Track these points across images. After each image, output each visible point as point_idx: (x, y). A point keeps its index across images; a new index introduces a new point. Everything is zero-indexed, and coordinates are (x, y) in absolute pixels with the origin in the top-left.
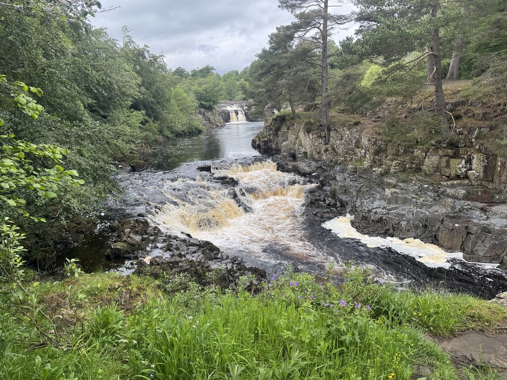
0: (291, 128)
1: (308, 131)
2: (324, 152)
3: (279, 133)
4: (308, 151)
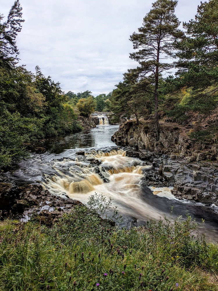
0: (136, 130)
1: (146, 132)
2: (156, 145)
3: (128, 133)
4: (146, 144)
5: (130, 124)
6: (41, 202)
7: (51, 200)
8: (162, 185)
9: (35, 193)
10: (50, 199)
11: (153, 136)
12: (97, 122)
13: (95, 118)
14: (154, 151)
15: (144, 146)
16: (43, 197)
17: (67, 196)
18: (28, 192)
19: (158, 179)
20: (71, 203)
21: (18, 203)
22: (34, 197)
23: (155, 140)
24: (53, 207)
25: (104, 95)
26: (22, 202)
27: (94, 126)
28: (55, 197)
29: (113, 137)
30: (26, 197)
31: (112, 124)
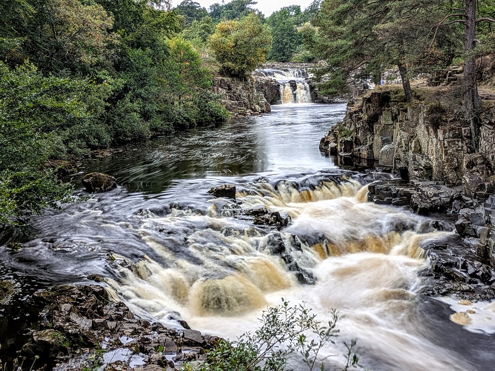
0: (400, 118)
2: (468, 167)
3: (376, 126)
4: (434, 164)
5: (384, 99)
6: (107, 339)
7: (135, 332)
8: (490, 294)
9: (85, 309)
10: (131, 331)
11: (459, 136)
12: (273, 94)
13: (267, 83)
14: (460, 184)
15: (429, 169)
16: (111, 325)
17: (183, 323)
18: (65, 307)
19: (473, 275)
20: (197, 344)
21: (35, 338)
22: (84, 324)
23: (465, 148)
24: (141, 354)
25: (297, 9)
26: (48, 336)
27: (264, 108)
28: (146, 324)
29: (324, 142)
30: (60, 323)
31: (323, 102)
